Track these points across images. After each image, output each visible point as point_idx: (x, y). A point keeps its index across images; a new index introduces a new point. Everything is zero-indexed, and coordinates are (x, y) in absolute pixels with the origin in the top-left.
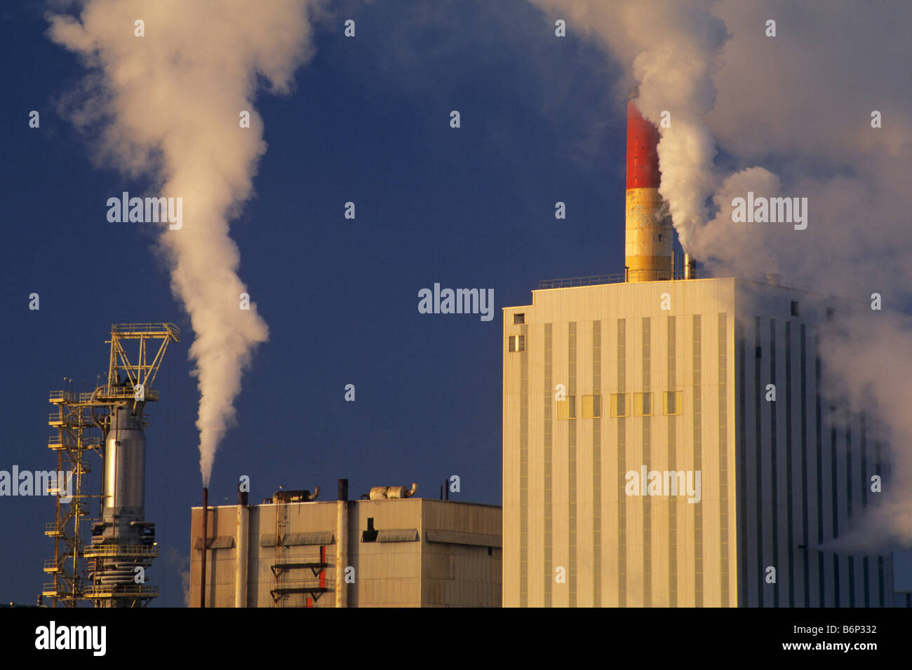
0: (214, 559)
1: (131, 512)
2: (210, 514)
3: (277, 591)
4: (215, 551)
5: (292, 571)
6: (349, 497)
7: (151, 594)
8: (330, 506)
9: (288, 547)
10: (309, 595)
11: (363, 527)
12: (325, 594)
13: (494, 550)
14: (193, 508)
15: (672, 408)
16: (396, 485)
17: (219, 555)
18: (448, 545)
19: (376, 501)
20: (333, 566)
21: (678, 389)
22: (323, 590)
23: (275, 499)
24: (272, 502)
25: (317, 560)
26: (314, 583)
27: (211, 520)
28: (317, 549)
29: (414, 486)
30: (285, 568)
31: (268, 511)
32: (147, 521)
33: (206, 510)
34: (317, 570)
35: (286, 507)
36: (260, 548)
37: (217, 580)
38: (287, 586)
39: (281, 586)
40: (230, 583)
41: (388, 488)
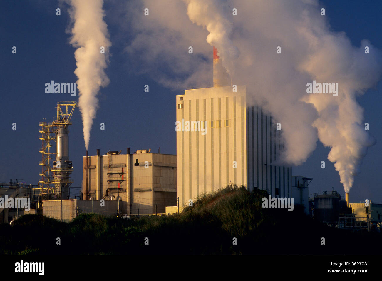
0: (90, 172)
1: (65, 158)
2: (88, 158)
3: (109, 181)
4: (90, 169)
5: (113, 175)
6: (130, 153)
7: (72, 182)
8: (125, 156)
9: (112, 168)
10: (119, 182)
11: (135, 162)
12: (123, 182)
13: (174, 168)
14: (83, 157)
15: (227, 125)
16: (144, 149)
17: (92, 171)
18: (160, 166)
19: (138, 154)
20: (126, 173)
21: (229, 119)
22: (123, 180)
23: (108, 154)
24: (107, 155)
25: (121, 172)
26: (121, 179)
27: (89, 160)
28: (121, 169)
29: (150, 149)
30: (111, 174)
31: (106, 157)
32: (69, 161)
33: (87, 157)
34: (121, 175)
35: (111, 156)
36: (104, 168)
37: (91, 178)
38: (112, 179)
39: (110, 179)
40: (95, 179)
41: (142, 150)
